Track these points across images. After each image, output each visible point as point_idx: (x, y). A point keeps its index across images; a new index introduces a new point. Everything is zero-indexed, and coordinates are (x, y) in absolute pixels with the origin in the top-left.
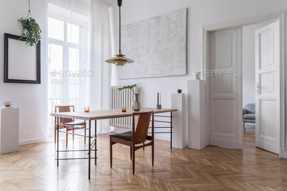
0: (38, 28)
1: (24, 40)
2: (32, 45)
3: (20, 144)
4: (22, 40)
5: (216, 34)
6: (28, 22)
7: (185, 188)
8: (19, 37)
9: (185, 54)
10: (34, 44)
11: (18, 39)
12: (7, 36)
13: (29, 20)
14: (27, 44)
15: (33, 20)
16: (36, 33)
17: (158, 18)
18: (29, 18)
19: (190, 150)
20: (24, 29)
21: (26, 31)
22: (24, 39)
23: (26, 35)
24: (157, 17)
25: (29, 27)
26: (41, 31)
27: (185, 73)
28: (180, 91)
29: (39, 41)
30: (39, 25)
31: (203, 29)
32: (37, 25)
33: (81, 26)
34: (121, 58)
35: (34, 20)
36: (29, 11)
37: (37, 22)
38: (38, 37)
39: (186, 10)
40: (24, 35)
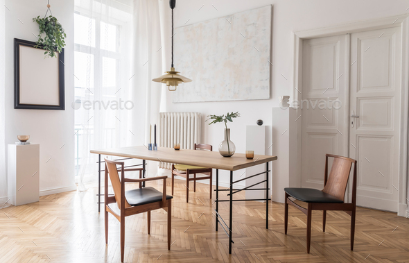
0: (61, 30)
1: (42, 48)
2: (52, 55)
3: (41, 194)
4: (38, 48)
5: (313, 43)
6: (47, 23)
7: (275, 261)
8: (34, 43)
9: (269, 70)
10: (56, 53)
11: (33, 47)
12: (18, 43)
13: (49, 19)
14: (45, 53)
15: (54, 20)
16: (58, 37)
17: (230, 17)
18: (48, 16)
19: (276, 205)
20: (42, 31)
21: (44, 35)
22: (41, 46)
23: (44, 41)
24: (228, 16)
25: (48, 29)
26: (65, 35)
27: (268, 96)
28: (260, 123)
29: (63, 49)
30: (63, 27)
31: (295, 36)
32: (59, 26)
33: (119, 26)
34: (175, 76)
35: (56, 19)
36: (49, 7)
37: (59, 22)
38: (61, 43)
39: (270, 7)
40: (42, 40)
